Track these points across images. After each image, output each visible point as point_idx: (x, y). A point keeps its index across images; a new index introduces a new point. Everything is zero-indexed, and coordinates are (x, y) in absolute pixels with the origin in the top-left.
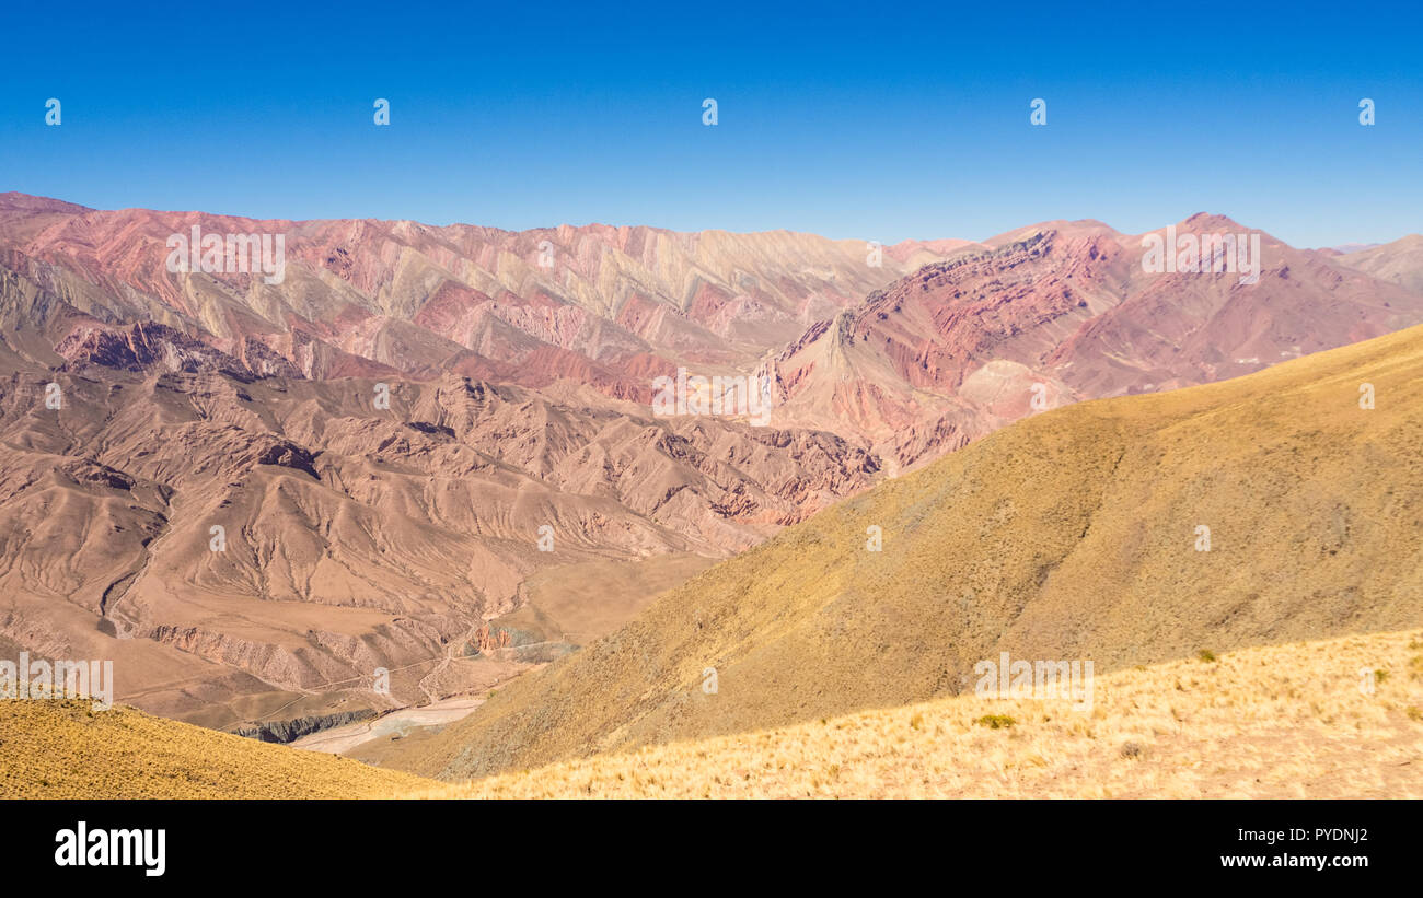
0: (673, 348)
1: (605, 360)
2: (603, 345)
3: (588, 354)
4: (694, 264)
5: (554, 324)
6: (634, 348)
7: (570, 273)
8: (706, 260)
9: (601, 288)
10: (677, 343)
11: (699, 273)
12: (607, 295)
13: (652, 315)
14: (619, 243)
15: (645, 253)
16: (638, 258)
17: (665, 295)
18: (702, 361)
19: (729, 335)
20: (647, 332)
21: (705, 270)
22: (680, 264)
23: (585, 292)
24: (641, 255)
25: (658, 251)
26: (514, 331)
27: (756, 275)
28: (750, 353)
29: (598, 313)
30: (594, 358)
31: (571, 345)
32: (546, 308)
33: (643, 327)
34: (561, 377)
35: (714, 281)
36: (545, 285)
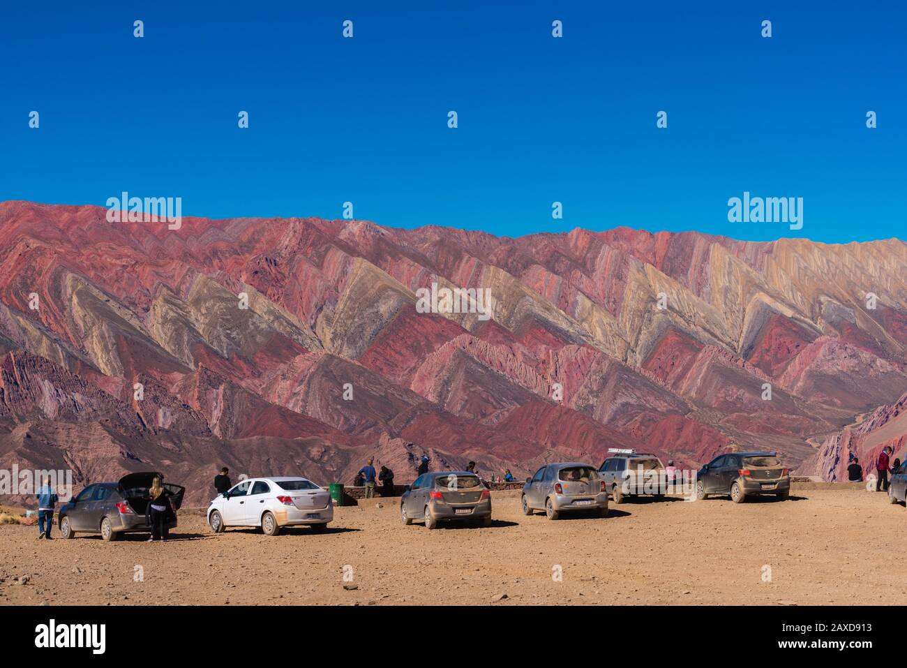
0: (721, 410)
1: (620, 423)
2: (619, 401)
3: (596, 417)
4: (760, 288)
5: (551, 371)
6: (662, 407)
7: (580, 298)
8: (782, 282)
9: (625, 320)
10: (726, 402)
11: (767, 300)
12: (633, 330)
13: (693, 361)
14: (654, 254)
15: (691, 270)
16: (682, 278)
17: (718, 333)
18: (758, 430)
19: (803, 393)
20: (684, 385)
21: (776, 296)
22: (740, 287)
23: (601, 324)
24: (685, 272)
25: (709, 269)
26: (493, 376)
27: (850, 306)
28: (829, 419)
29: (618, 356)
30: (605, 420)
31: (574, 399)
32: (543, 347)
33: (681, 377)
34: (554, 445)
35: (789, 313)
36: (546, 315)
